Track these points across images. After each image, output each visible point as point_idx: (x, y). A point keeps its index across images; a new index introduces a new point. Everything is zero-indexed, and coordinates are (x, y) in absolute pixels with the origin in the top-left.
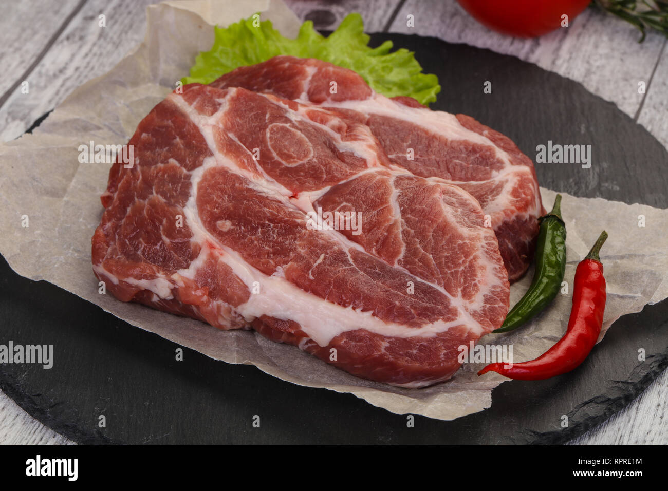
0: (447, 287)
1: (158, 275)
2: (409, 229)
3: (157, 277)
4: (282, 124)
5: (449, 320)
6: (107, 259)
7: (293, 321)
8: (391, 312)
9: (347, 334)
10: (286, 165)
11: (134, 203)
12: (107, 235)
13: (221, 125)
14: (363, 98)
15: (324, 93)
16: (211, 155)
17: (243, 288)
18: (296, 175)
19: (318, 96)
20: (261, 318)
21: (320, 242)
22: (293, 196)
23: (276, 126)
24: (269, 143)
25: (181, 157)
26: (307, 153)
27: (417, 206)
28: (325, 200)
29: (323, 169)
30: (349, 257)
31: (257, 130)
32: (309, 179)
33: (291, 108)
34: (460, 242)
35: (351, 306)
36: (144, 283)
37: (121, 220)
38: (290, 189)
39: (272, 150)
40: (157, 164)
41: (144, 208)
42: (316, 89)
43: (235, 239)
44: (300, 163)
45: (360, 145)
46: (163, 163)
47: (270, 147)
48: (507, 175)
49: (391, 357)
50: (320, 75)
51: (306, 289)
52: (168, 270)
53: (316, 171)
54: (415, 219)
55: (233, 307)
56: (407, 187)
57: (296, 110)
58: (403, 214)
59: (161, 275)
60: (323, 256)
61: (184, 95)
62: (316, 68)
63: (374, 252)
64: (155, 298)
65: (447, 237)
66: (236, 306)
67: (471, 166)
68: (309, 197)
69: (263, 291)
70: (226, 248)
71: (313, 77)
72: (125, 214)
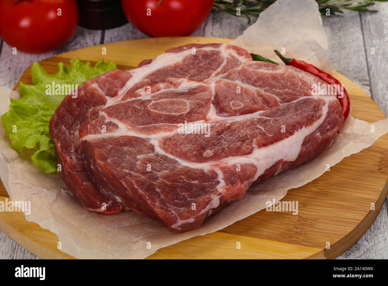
0: (306, 95)
2: (265, 88)
3: (212, 199)
4: (151, 104)
5: (324, 104)
6: (178, 216)
7: (279, 161)
8: (309, 119)
9: (303, 144)
10: (185, 113)
11: (156, 185)
12: (161, 208)
13: (129, 127)
14: (131, 76)
15: (115, 89)
16: (149, 139)
17: (253, 166)
18: (195, 112)
19: (114, 92)
20: (264, 172)
21: (249, 123)
22: (206, 120)
23: (150, 106)
24: (164, 113)
25: (140, 152)
26: (183, 102)
27: (254, 79)
28: (221, 110)
29: (199, 101)
30: (265, 118)
31: (147, 115)
32: (201, 109)
33: (136, 97)
34: (286, 76)
35: (296, 131)
36: (208, 207)
37: (159, 196)
38: (201, 119)
39: (170, 114)
40: (136, 164)
41: (164, 182)
42: (109, 90)
43: (222, 153)
44: (188, 107)
45: (185, 84)
46: (137, 161)
47: (167, 114)
48: (225, 51)
49: (325, 136)
50: (102, 85)
51: (272, 143)
52: (212, 192)
53: (198, 104)
54: (261, 83)
55: (251, 180)
56: (237, 77)
57: (140, 96)
58: (255, 86)
59: (212, 196)
60: (259, 126)
61: (91, 133)
62: (95, 83)
63: (269, 108)
64: (211, 212)
65: (280, 78)
66: (253, 177)
67: (208, 61)
68: (212, 113)
69: (258, 160)
70: (222, 160)
71: (100, 87)
72: (158, 193)
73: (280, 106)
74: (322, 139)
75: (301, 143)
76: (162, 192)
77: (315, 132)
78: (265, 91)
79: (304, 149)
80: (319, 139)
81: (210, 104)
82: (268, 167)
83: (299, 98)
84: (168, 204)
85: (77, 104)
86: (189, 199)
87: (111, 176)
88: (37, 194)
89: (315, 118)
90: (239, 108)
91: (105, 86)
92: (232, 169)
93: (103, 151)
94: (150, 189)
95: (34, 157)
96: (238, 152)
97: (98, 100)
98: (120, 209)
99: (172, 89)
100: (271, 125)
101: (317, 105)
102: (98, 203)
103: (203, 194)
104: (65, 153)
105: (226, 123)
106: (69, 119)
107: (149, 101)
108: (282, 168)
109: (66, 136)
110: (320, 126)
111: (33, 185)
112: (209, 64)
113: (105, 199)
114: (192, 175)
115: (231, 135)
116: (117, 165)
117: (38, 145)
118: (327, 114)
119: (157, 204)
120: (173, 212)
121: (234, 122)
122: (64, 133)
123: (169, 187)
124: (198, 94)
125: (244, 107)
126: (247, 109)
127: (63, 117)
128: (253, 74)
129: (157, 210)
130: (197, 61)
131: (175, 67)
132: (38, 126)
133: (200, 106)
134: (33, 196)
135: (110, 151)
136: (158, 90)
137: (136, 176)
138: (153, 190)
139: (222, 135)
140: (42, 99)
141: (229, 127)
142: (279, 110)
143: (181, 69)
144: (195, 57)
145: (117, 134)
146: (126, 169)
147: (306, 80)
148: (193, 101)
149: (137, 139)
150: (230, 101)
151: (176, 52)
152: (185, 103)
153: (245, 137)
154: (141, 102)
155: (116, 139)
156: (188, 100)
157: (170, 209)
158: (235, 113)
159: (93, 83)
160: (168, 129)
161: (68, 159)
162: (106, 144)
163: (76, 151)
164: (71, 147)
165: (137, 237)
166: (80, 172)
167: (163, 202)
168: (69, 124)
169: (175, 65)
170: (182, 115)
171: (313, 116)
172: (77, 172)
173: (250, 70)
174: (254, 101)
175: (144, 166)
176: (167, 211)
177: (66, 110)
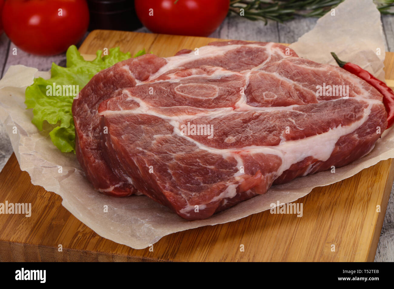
1: (227, 185)
2: (304, 83)
4: (178, 86)
5: (366, 107)
6: (188, 200)
7: (308, 157)
8: (347, 119)
9: (337, 144)
10: (213, 98)
11: (168, 166)
12: (171, 191)
13: (151, 107)
14: (166, 63)
15: (146, 73)
16: (170, 120)
17: (277, 157)
18: (224, 99)
19: (145, 76)
20: (290, 168)
21: (280, 115)
22: (235, 108)
23: (177, 88)
24: (190, 96)
25: (157, 132)
26: (213, 88)
27: (293, 73)
28: (252, 100)
29: (229, 88)
30: (299, 112)
31: (172, 96)
32: (230, 97)
33: (164, 80)
34: (329, 74)
35: (330, 128)
36: (222, 195)
37: (171, 178)
38: (229, 106)
39: (196, 97)
40: (151, 143)
41: (177, 163)
42: (140, 73)
43: (245, 140)
44: (217, 93)
45: (219, 72)
46: (153, 140)
47: (194, 97)
48: (271, 49)
49: (364, 139)
50: (133, 67)
51: (302, 137)
52: (228, 180)
53: (228, 91)
54: (300, 78)
55: (274, 173)
56: (275, 69)
57: (169, 78)
58: (293, 80)
59: (228, 183)
60: (290, 119)
61: (109, 109)
62: (126, 65)
63: (304, 103)
64: (226, 202)
65: (322, 75)
66: (276, 171)
67: (251, 57)
68: (242, 103)
69: (284, 153)
70: (244, 148)
71: (131, 70)
72: (170, 174)
73: (317, 102)
74: (360, 142)
75: (335, 142)
76: (174, 174)
77: (352, 133)
78: (303, 86)
79: (338, 149)
80: (356, 141)
82: (295, 162)
83: (340, 97)
84: (178, 187)
85: (104, 84)
86: (202, 184)
87: (123, 154)
88: (49, 167)
89: (354, 119)
90: (271, 99)
91: (136, 69)
92: (253, 157)
93: (119, 127)
94: (161, 169)
95: (52, 134)
96: (262, 141)
97: (126, 82)
98: (130, 191)
99: (205, 75)
100: (304, 119)
101: (358, 108)
102: (108, 182)
103: (219, 180)
104: (82, 130)
105: (255, 112)
106: (93, 98)
107: (177, 84)
108: (312, 167)
109: (87, 114)
110: (360, 128)
111: (46, 159)
112: (252, 59)
113: (115, 179)
114: (209, 160)
115: (258, 125)
116: (131, 142)
117: (60, 122)
118: (368, 117)
119: (167, 185)
120: (183, 195)
121: (263, 113)
122: (86, 111)
123: (182, 170)
124: (230, 82)
125: (277, 98)
126: (280, 101)
127: (88, 96)
128: (293, 68)
129: (167, 192)
130: (240, 56)
131: (215, 60)
132: (63, 106)
133: (231, 93)
134: (44, 169)
135: (126, 127)
136: (189, 75)
137: (149, 155)
138: (165, 171)
139: (249, 124)
140: (72, 81)
141: (257, 117)
142: (316, 106)
143: (221, 62)
144: (238, 52)
145: (136, 111)
146: (140, 146)
147: (351, 81)
148: (224, 89)
149: (156, 119)
150: (263, 91)
151: (219, 46)
152: (215, 89)
153: (273, 127)
154: (168, 84)
155: (135, 116)
156: (218, 86)
157: (180, 192)
158: (267, 104)
159: (124, 65)
160: (191, 112)
161: (85, 137)
162: (123, 120)
163: (94, 129)
164: (89, 125)
165: (143, 219)
166: (95, 149)
167: (174, 185)
168: (92, 103)
169: (215, 57)
170: (209, 100)
171: (352, 116)
172: (91, 149)
173: (291, 64)
174: (290, 94)
175: (159, 146)
176: (177, 194)
177: (92, 89)
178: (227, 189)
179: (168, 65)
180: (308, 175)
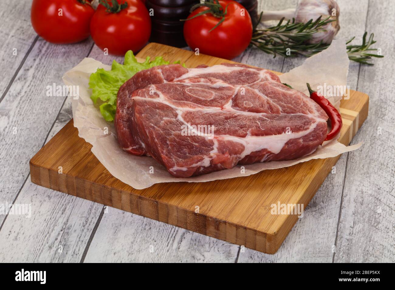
0: (303, 112)
1: (204, 157)
3: (204, 158)
4: (188, 88)
5: (314, 122)
6: (176, 163)
7: (264, 149)
8: (297, 128)
9: (287, 144)
10: (209, 99)
11: (168, 139)
12: (167, 155)
13: (167, 99)
14: (188, 72)
15: (172, 76)
16: (177, 109)
17: (242, 145)
18: (216, 101)
19: (171, 78)
20: (250, 154)
21: (251, 118)
22: (222, 109)
23: (188, 89)
24: (194, 96)
25: (167, 116)
26: (211, 93)
27: (269, 91)
28: (236, 104)
29: (222, 95)
30: (265, 118)
31: (182, 94)
32: (222, 101)
33: (181, 82)
34: (294, 96)
35: (283, 132)
36: (199, 164)
37: (168, 147)
38: (219, 107)
39: (198, 97)
40: (160, 122)
41: (174, 138)
42: (168, 76)
43: (223, 131)
44: (213, 96)
45: (220, 83)
46: (162, 120)
47: (196, 97)
48: (263, 74)
49: (306, 144)
50: (164, 71)
51: (262, 135)
52: (206, 154)
53: (221, 97)
54: (272, 95)
55: (238, 155)
56: (257, 87)
57: (184, 82)
58: (267, 96)
59: (205, 157)
60: (257, 122)
61: (139, 96)
62: (160, 69)
63: (270, 113)
64: (202, 169)
65: (288, 96)
66: (240, 154)
67: (248, 77)
68: (228, 106)
69: (248, 143)
70: (221, 135)
71: (162, 73)
72: (168, 144)
73: (280, 114)
74: (303, 145)
75: (285, 142)
76: (170, 145)
77: (299, 138)
78: (273, 101)
79: (287, 147)
80: (300, 144)
81: (230, 99)
82: (254, 151)
83: (297, 113)
84: (172, 154)
85: (142, 79)
86: (187, 154)
87: (141, 126)
88: (94, 128)
89: (302, 129)
90: (248, 106)
91: (166, 72)
92: (226, 143)
93: (142, 109)
95: (101, 107)
96: (234, 133)
97: (157, 80)
98: (142, 152)
99: (209, 84)
100: (267, 123)
101: (308, 122)
102: (129, 144)
103: (200, 154)
104: (120, 108)
105: (235, 113)
106: (133, 87)
107: (188, 86)
108: (267, 157)
109: (126, 97)
110: (306, 136)
111: (94, 123)
112: (248, 79)
113: (134, 143)
114: (195, 139)
115: (234, 122)
116: (147, 119)
117: (108, 100)
118: (313, 130)
119: (164, 151)
120: (173, 159)
121: (240, 115)
122: (126, 96)
123: (176, 143)
124: (224, 91)
125: (252, 107)
126: (254, 108)
127: (130, 85)
128: (270, 88)
129: (163, 156)
130: (240, 75)
131: (222, 75)
132: (114, 90)
133: (222, 98)
134: (90, 129)
135: (146, 109)
136: (198, 82)
137: (158, 130)
138: (165, 142)
139: (229, 120)
140: (125, 75)
141: (236, 117)
142: (278, 116)
143: (226, 77)
144: (241, 72)
145: (156, 100)
146: (152, 123)
147: (308, 104)
148: (218, 94)
149: (168, 107)
150: (245, 100)
151: (228, 66)
152: (212, 94)
153: (244, 125)
154: (182, 85)
155: (154, 103)
156: (215, 92)
157: (172, 157)
158: (244, 109)
159: (159, 69)
160: (193, 107)
161: (121, 112)
162: (146, 104)
163: (128, 108)
164: (126, 105)
165: (146, 171)
166: (125, 121)
167: (169, 152)
168: (131, 91)
169: (223, 73)
170: (207, 100)
171: (301, 127)
172: (123, 121)
173: (269, 85)
174: (262, 105)
175: (165, 125)
176: (170, 158)
177: (134, 81)
178: (204, 161)
179: (188, 73)
180: (265, 162)
